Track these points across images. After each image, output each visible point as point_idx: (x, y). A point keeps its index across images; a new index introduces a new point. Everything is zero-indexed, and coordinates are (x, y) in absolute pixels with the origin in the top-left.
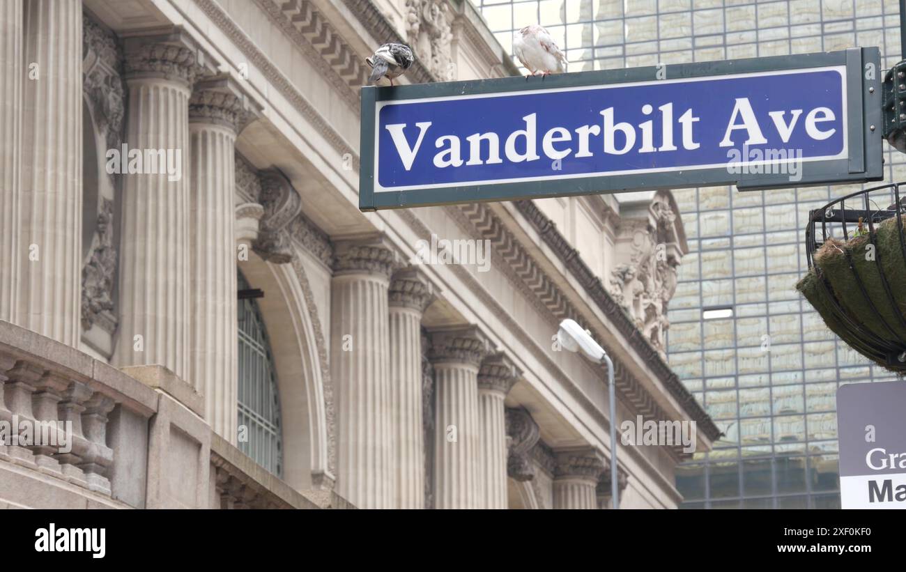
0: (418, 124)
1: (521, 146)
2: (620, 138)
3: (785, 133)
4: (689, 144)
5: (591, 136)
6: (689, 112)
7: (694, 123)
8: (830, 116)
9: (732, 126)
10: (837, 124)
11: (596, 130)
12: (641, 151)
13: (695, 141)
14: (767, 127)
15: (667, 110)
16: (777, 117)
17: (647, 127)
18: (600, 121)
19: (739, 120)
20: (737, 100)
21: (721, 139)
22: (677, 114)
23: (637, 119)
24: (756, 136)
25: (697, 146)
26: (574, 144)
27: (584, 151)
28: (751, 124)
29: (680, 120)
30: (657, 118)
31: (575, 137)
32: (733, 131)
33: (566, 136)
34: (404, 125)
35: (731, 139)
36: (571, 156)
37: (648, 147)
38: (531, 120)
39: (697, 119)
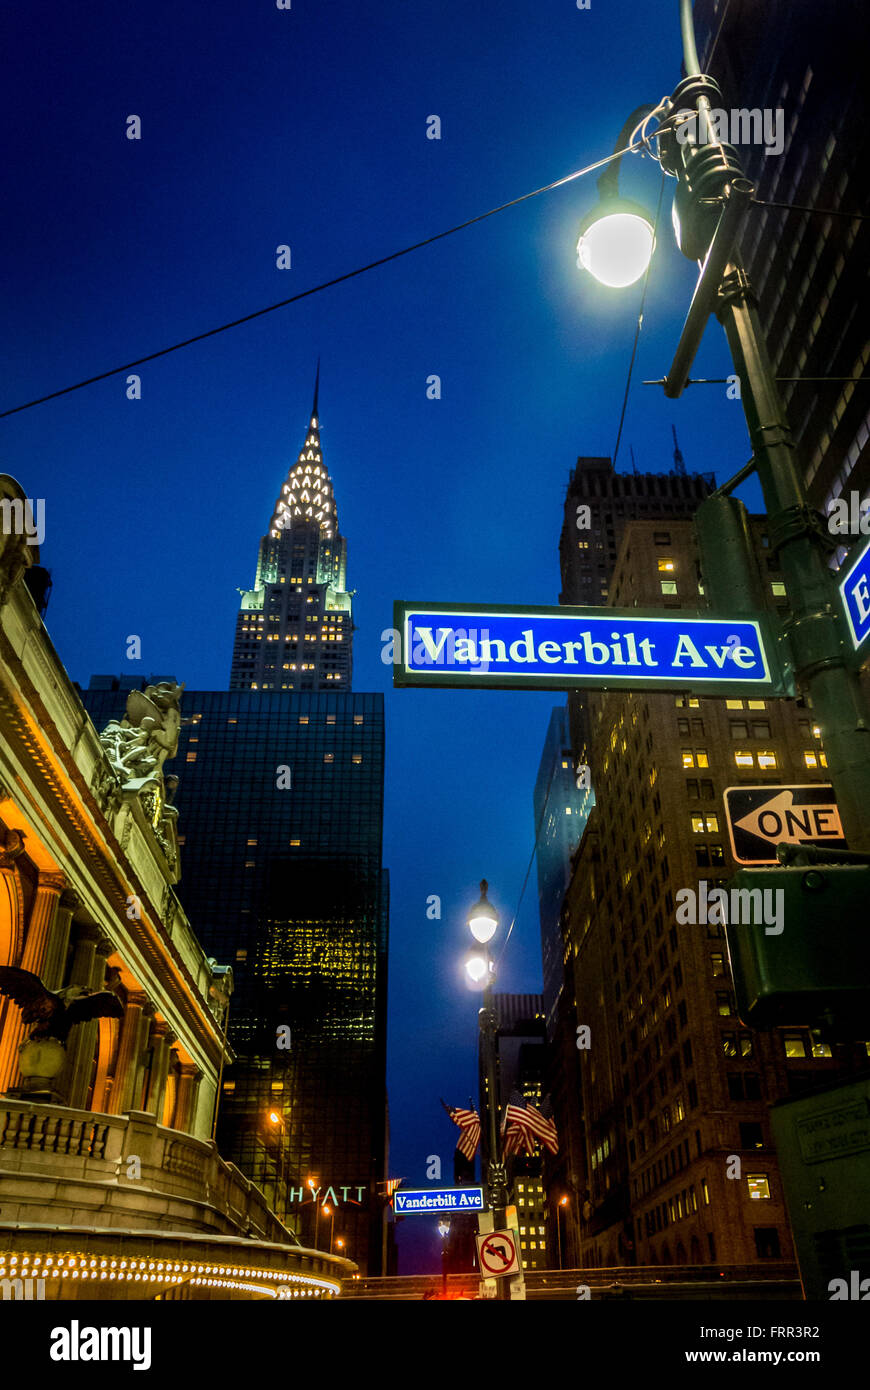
1: (522, 651)
2: (597, 654)
3: (720, 662)
4: (650, 662)
5: (575, 649)
6: (647, 640)
7: (651, 649)
8: (750, 653)
9: (679, 653)
10: (757, 658)
11: (578, 646)
12: (614, 663)
13: (653, 660)
14: (706, 657)
15: (630, 637)
16: (712, 650)
17: (617, 648)
18: (581, 640)
19: (684, 649)
20: (681, 636)
21: (673, 660)
22: (638, 641)
23: (609, 642)
24: (698, 662)
25: (656, 664)
26: (563, 653)
27: (571, 659)
28: (693, 652)
29: (640, 645)
30: (623, 643)
31: (563, 650)
32: (681, 657)
33: (556, 648)
35: (680, 661)
36: (562, 661)
37: (619, 661)
38: (529, 634)
39: (653, 646)
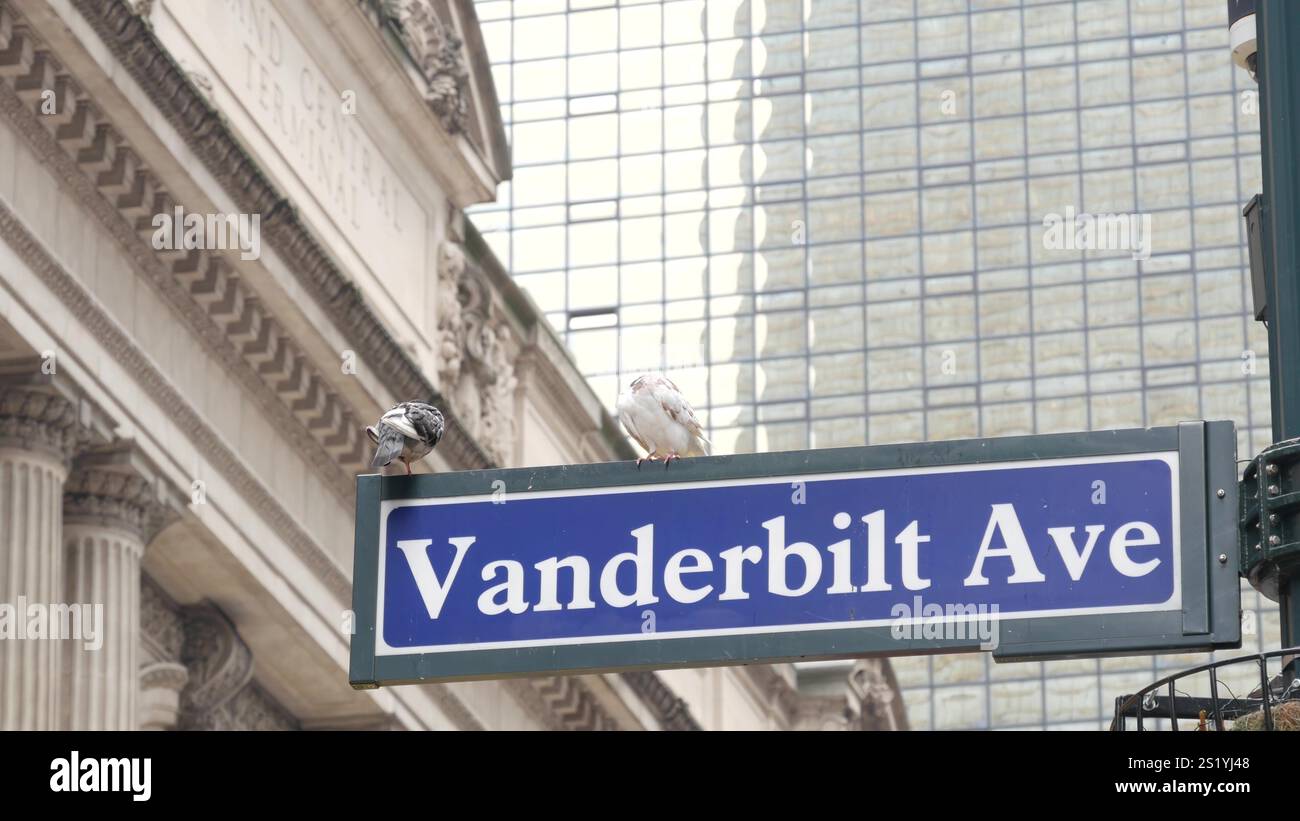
0: (452, 541)
1: (627, 580)
2: (795, 569)
3: (1076, 565)
4: (912, 580)
5: (746, 563)
6: (914, 526)
7: (920, 545)
8: (1151, 536)
9: (985, 552)
10: (1163, 551)
11: (754, 554)
12: (831, 591)
13: (922, 575)
14: (1045, 554)
15: (875, 521)
16: (1062, 536)
17: (842, 551)
18: (762, 540)
19: (998, 541)
20: (994, 506)
21: (968, 572)
22: (892, 529)
23: (823, 538)
24: (1026, 570)
25: (926, 583)
26: (717, 578)
27: (734, 590)
28: (1018, 548)
29: (898, 540)
30: (858, 536)
31: (720, 565)
32: (987, 560)
33: (705, 564)
34: (429, 542)
35: (984, 573)
36: (713, 596)
37: (842, 584)
38: (645, 535)
39: (926, 539)
